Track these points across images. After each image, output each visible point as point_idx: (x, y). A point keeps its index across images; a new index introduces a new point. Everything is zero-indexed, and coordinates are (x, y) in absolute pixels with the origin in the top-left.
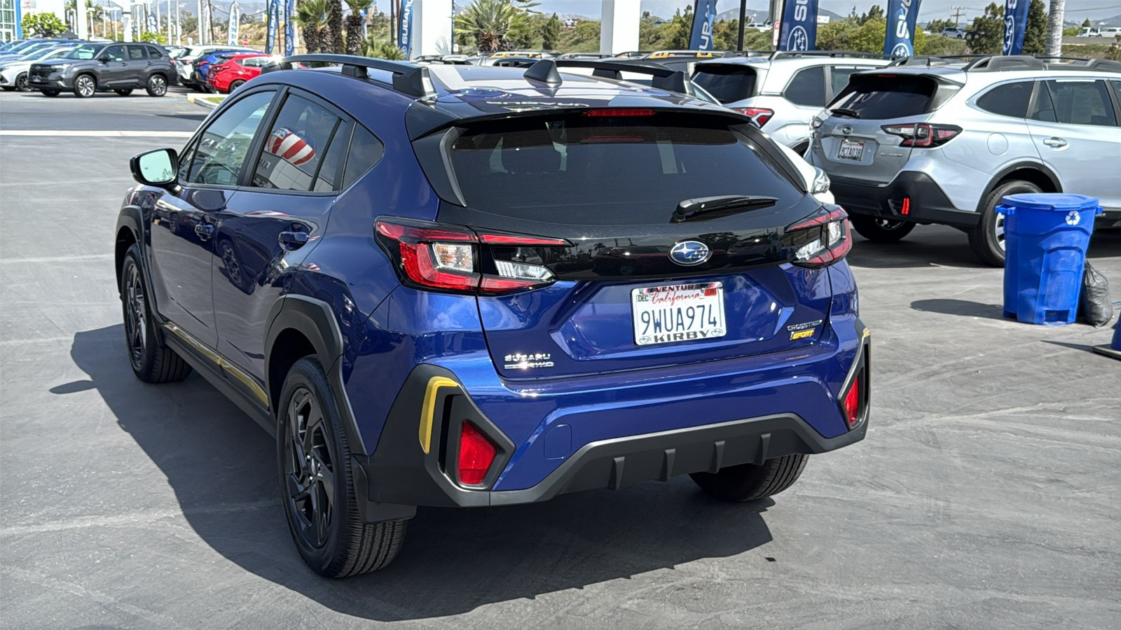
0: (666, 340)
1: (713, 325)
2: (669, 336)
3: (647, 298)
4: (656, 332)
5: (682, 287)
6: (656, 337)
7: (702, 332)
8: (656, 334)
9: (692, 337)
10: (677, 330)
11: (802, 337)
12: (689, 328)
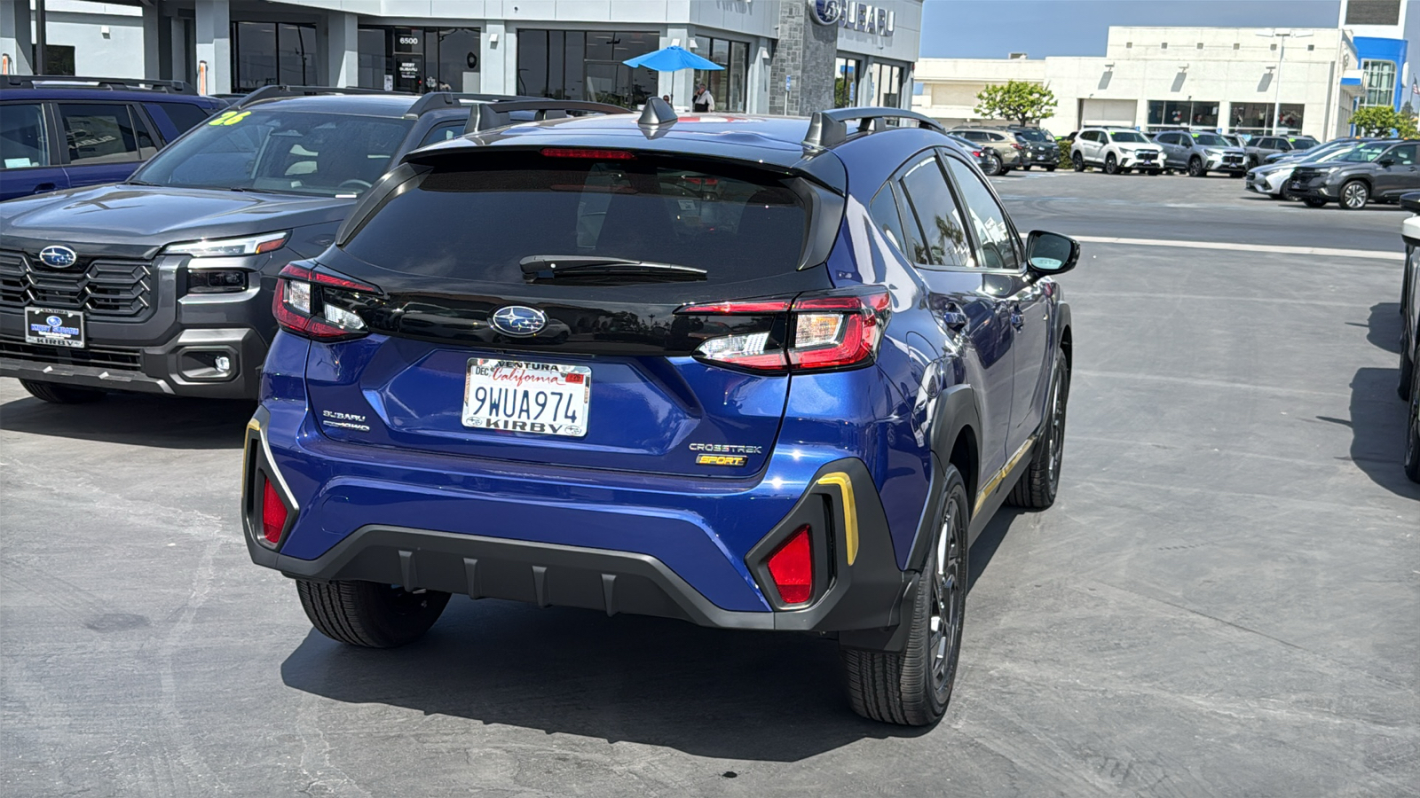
0: (501, 427)
1: (570, 420)
2: (506, 423)
3: (487, 372)
4: (491, 414)
5: (533, 365)
6: (489, 421)
7: (552, 426)
8: (489, 417)
9: (537, 429)
10: (519, 417)
11: (718, 463)
12: (536, 418)
